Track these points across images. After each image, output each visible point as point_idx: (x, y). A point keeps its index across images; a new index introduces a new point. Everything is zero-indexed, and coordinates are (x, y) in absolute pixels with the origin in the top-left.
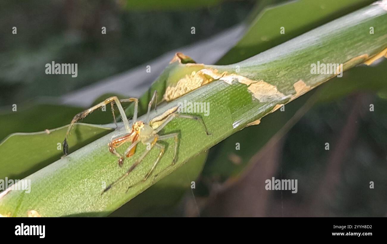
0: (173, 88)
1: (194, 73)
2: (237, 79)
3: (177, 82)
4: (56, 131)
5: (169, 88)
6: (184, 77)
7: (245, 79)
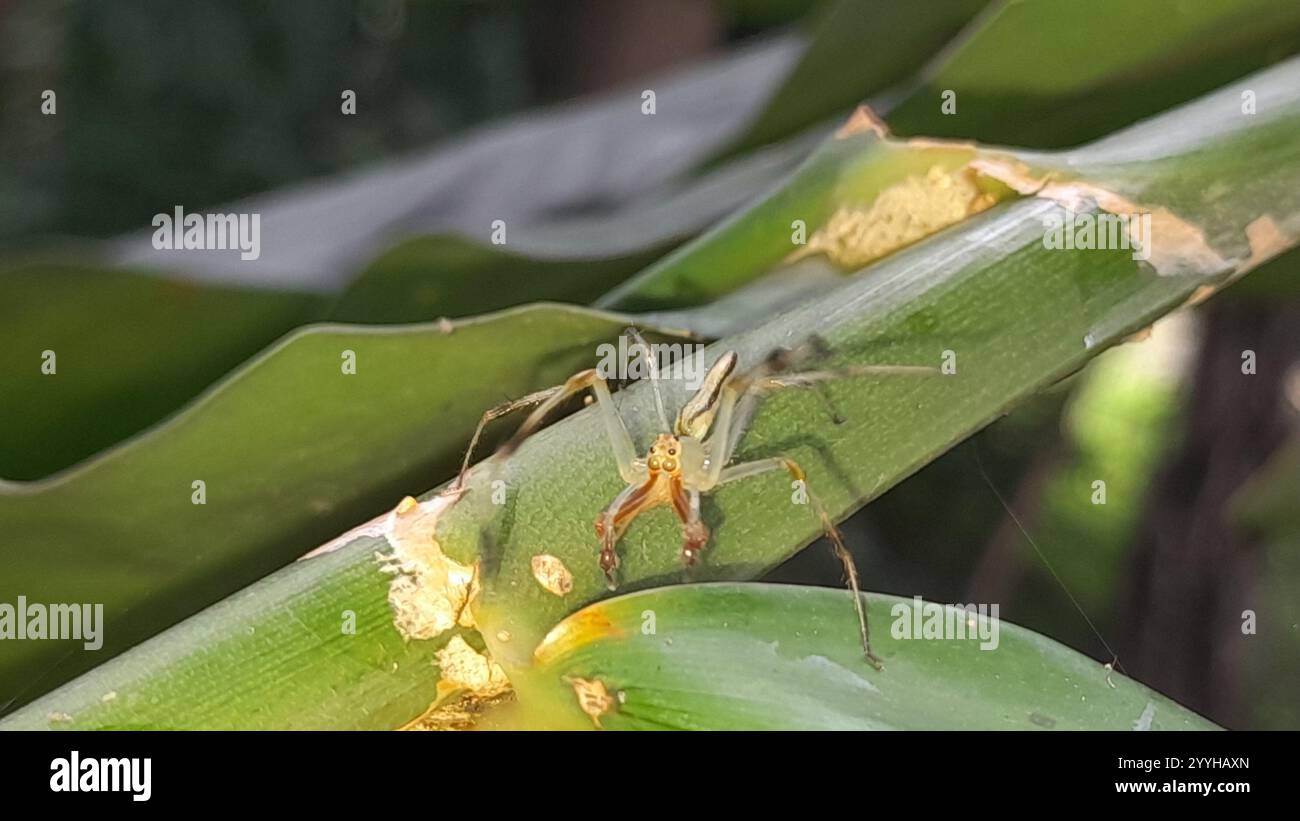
0: (858, 216)
1: (936, 172)
2: (1091, 198)
3: (876, 195)
4: (473, 326)
5: (842, 213)
6: (899, 180)
7: (1115, 199)
